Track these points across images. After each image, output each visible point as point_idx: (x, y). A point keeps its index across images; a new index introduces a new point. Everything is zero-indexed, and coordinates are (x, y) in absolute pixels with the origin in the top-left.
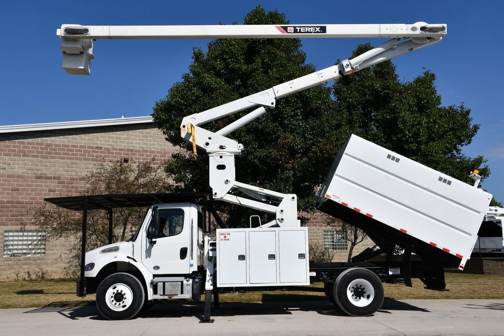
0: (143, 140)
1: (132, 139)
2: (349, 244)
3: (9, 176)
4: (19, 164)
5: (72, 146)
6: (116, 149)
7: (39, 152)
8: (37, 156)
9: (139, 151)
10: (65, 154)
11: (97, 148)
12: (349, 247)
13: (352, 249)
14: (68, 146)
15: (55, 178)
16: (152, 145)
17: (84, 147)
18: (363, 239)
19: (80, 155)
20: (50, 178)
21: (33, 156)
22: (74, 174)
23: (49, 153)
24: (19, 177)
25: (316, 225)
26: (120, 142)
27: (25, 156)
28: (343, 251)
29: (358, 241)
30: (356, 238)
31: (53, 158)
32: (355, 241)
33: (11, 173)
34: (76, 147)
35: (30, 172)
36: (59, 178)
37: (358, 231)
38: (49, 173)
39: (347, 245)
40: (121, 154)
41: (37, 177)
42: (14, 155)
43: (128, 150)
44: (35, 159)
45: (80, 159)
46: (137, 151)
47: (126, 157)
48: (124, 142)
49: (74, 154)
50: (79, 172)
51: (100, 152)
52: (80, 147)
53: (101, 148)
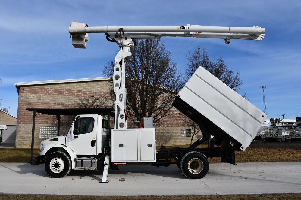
0: (100, 88)
1: (95, 87)
2: (192, 135)
3: (42, 103)
4: (46, 98)
5: (69, 90)
6: (88, 92)
7: (55, 93)
8: (54, 94)
9: (98, 93)
10: (65, 93)
11: (80, 91)
12: (192, 136)
13: (193, 137)
14: (67, 90)
15: (61, 104)
16: (104, 90)
17: (74, 91)
18: (197, 132)
19: (73, 94)
20: (59, 104)
21: (52, 94)
22: (69, 102)
23: (59, 93)
24: (46, 103)
25: (177, 126)
26: (90, 89)
27: (49, 94)
28: (189, 138)
29: (196, 133)
30: (195, 132)
31: (60, 95)
32: (194, 133)
33: (43, 102)
34: (71, 90)
35: (51, 101)
36: (63, 104)
37: (195, 129)
38: (59, 102)
39: (191, 135)
40: (90, 94)
41: (54, 104)
42: (45, 94)
43: (94, 92)
44: (53, 96)
45: (72, 96)
46: (97, 92)
47: (93, 95)
48: (92, 89)
49: (70, 94)
50: (72, 101)
51: (81, 93)
52: (73, 90)
53: (82, 91)
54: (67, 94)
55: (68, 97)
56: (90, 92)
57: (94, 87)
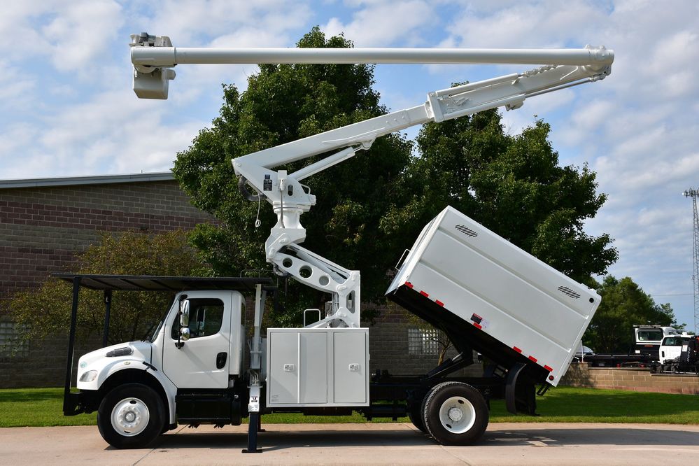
0: (168, 203)
1: (153, 201)
5: (70, 209)
6: (131, 214)
7: (25, 217)
8: (23, 221)
9: (162, 218)
10: (60, 219)
11: (105, 212)
14: (65, 209)
15: (46, 252)
17: (87, 211)
19: (82, 221)
20: (40, 252)
21: (16, 222)
23: (39, 218)
25: (397, 321)
26: (137, 205)
27: (5, 221)
31: (43, 224)
34: (76, 210)
35: (12, 242)
36: (51, 252)
38: (37, 245)
40: (137, 221)
41: (22, 251)
43: (147, 216)
45: (81, 227)
46: (159, 217)
47: (144, 225)
48: (142, 205)
49: (74, 221)
50: (80, 243)
51: (109, 218)
52: (82, 210)
53: (110, 213)
54: (66, 220)
55: (66, 229)
56: (137, 215)
57: (148, 201)
